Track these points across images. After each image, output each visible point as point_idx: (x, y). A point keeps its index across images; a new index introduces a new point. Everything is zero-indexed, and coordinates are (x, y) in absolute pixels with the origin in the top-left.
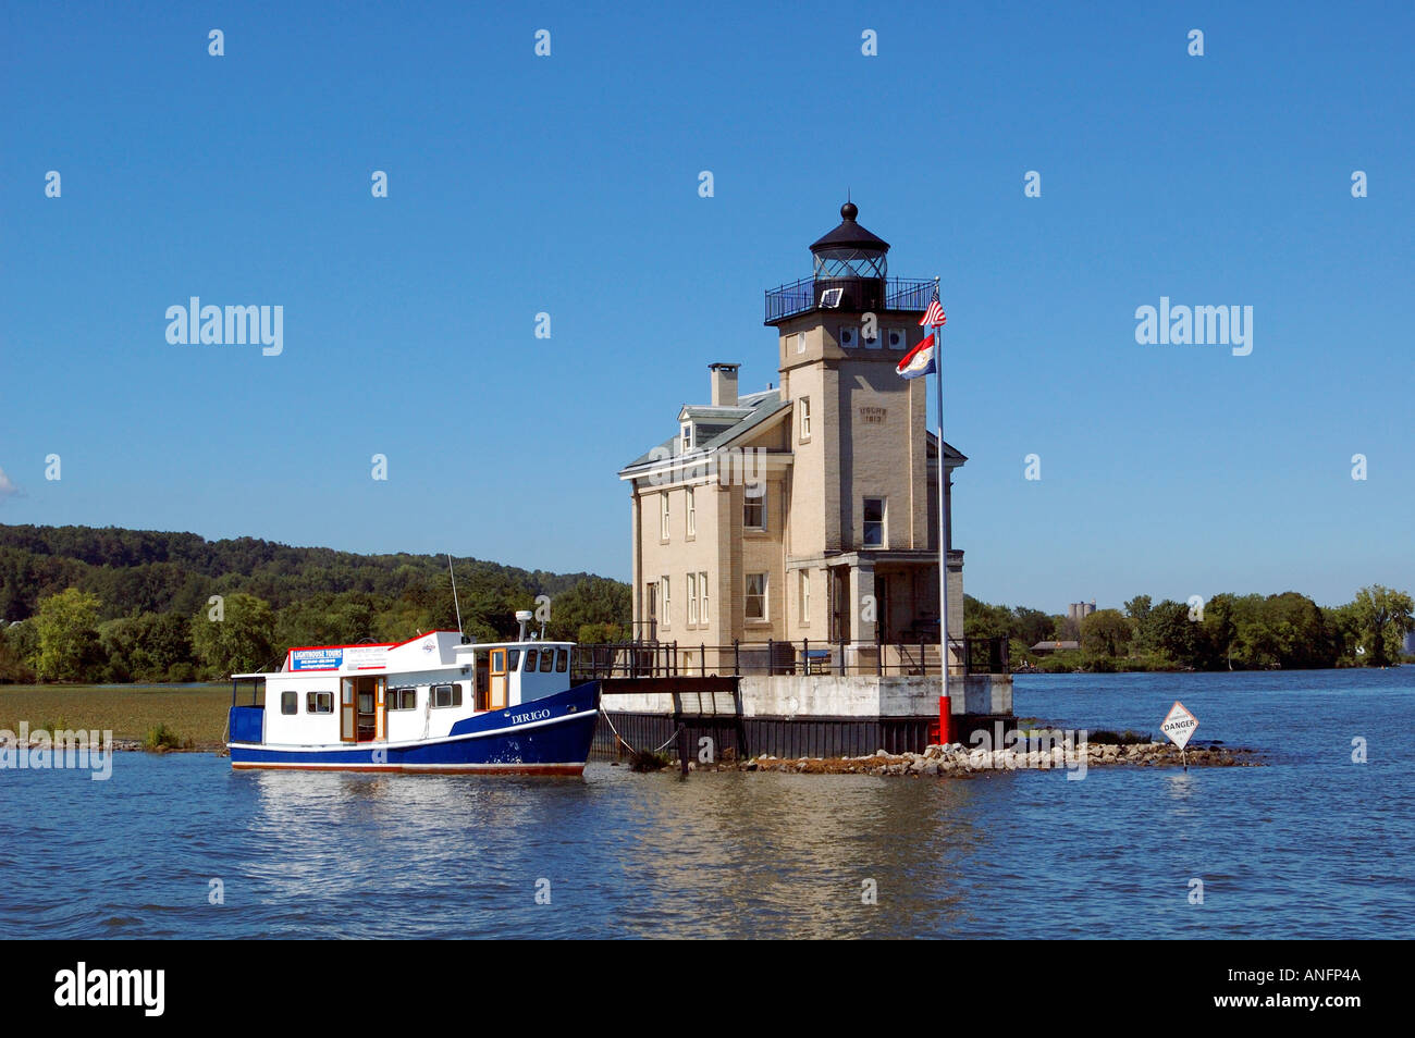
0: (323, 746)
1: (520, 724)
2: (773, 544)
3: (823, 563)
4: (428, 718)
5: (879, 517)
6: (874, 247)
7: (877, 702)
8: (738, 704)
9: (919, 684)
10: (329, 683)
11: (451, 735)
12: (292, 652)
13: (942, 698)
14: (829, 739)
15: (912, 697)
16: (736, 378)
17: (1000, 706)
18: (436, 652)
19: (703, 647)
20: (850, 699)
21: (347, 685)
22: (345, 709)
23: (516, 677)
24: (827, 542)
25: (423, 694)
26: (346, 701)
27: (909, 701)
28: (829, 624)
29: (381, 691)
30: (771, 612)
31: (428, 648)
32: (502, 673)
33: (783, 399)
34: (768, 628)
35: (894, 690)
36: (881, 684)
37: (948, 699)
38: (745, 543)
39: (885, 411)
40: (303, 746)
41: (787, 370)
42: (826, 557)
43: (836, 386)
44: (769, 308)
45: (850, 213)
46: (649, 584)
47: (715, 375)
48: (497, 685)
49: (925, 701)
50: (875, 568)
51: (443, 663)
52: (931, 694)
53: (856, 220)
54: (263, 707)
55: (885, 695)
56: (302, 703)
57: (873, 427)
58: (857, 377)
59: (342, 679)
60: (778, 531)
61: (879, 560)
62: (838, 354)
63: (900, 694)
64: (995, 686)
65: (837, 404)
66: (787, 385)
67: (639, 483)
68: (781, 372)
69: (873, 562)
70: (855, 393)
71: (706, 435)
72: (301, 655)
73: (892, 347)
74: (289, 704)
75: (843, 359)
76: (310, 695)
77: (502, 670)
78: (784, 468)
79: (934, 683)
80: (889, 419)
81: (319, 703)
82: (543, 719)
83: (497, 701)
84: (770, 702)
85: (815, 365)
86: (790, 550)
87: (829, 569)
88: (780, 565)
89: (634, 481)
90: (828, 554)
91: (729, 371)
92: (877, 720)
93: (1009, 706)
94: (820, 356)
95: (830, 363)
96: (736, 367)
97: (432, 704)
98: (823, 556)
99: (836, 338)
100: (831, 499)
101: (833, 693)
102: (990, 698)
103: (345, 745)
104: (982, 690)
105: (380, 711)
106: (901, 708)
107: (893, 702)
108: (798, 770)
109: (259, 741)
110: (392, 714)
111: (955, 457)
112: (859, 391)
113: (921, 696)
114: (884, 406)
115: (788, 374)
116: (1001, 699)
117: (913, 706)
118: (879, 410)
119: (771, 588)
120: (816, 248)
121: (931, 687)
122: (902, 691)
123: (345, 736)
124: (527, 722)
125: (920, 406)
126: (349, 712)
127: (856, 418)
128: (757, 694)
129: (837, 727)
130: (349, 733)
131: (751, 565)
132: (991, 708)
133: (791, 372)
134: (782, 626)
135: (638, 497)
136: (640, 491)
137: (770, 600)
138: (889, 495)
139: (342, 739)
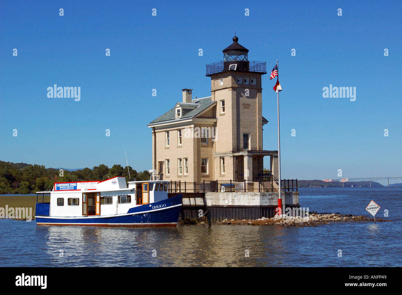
0: (75, 217)
1: (155, 209)
2: (209, 149)
3: (232, 155)
4: (117, 207)
5: (248, 140)
6: (245, 51)
7: (259, 201)
8: (205, 202)
9: (271, 195)
10: (77, 195)
11: (128, 213)
12: (56, 184)
13: (279, 199)
14: (240, 214)
15: (270, 199)
16: (191, 94)
17: (295, 202)
18: (117, 184)
19: (185, 183)
20: (249, 200)
21: (84, 195)
22: (84, 204)
23: (152, 193)
24: (233, 148)
25: (115, 199)
26: (84, 201)
27: (268, 200)
28: (234, 175)
29: (98, 198)
30: (209, 171)
31: (114, 183)
32: (147, 191)
33: (213, 100)
34: (208, 176)
35: (264, 197)
36: (260, 195)
37: (281, 200)
38: (201, 148)
39: (250, 105)
40: (66, 217)
41: (215, 91)
42: (233, 153)
43: (236, 96)
44: (207, 70)
45: (236, 40)
46: (159, 162)
47: (184, 93)
48: (145, 196)
49: (273, 200)
50: (252, 156)
51: (120, 188)
52: (275, 198)
53: (238, 42)
54: (49, 203)
55: (261, 198)
56: (66, 202)
57: (246, 110)
58: (241, 93)
59: (83, 193)
60: (211, 144)
61: (254, 154)
62: (236, 86)
63: (266, 198)
64: (294, 196)
65: (236, 102)
66: (215, 96)
67: (155, 128)
68: (212, 92)
69: (252, 154)
70: (241, 98)
71: (185, 112)
72: (60, 185)
73: (252, 84)
74: (60, 202)
75: (238, 87)
76: (69, 199)
77: (147, 190)
78: (213, 123)
79: (276, 195)
80: (251, 108)
81: (73, 202)
82: (164, 207)
83: (145, 201)
84: (217, 201)
85: (228, 89)
86: (215, 150)
87: (234, 156)
88: (212, 155)
89: (154, 128)
90: (233, 152)
91: (189, 91)
92: (259, 207)
93: (298, 202)
94: (231, 86)
95: (233, 89)
96: (191, 90)
97: (119, 202)
98: (232, 152)
99: (235, 80)
100: (234, 133)
101: (242, 198)
102: (292, 200)
103: (83, 217)
104: (290, 196)
105: (98, 205)
106: (266, 203)
107: (264, 201)
108: (249, 224)
109: (48, 215)
110: (102, 206)
111: (265, 121)
112: (242, 98)
113: (272, 199)
114: (249, 103)
115: (215, 92)
116: (295, 200)
117: (270, 202)
118: (248, 105)
119: (209, 163)
120: (224, 51)
121: (275, 196)
122: (267, 197)
123: (84, 214)
124: (158, 208)
125: (260, 104)
126: (85, 205)
127: (241, 107)
128: (212, 198)
129: (244, 209)
130: (85, 213)
131: (203, 156)
132: (292, 202)
133: (216, 92)
134: (212, 175)
135: (155, 133)
136: (156, 131)
137: (209, 167)
138: (251, 133)
139: (83, 214)
